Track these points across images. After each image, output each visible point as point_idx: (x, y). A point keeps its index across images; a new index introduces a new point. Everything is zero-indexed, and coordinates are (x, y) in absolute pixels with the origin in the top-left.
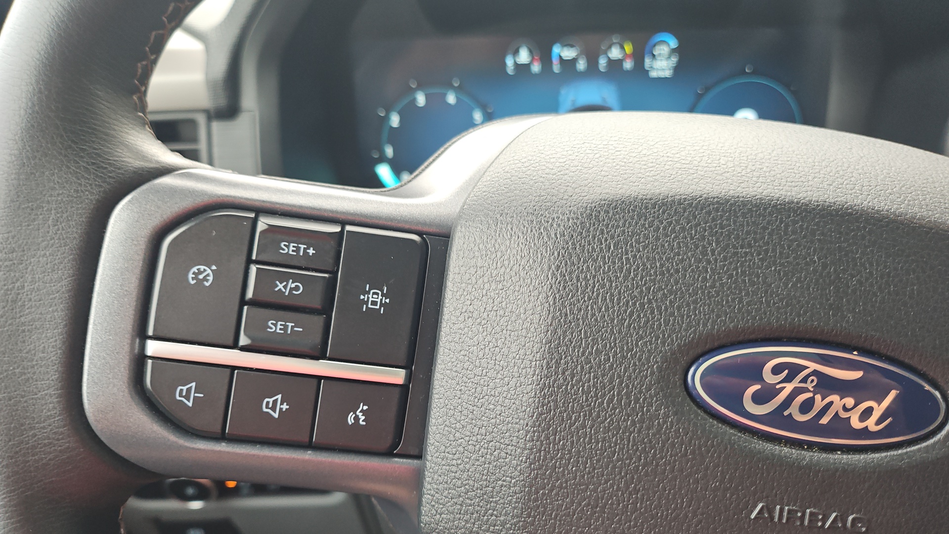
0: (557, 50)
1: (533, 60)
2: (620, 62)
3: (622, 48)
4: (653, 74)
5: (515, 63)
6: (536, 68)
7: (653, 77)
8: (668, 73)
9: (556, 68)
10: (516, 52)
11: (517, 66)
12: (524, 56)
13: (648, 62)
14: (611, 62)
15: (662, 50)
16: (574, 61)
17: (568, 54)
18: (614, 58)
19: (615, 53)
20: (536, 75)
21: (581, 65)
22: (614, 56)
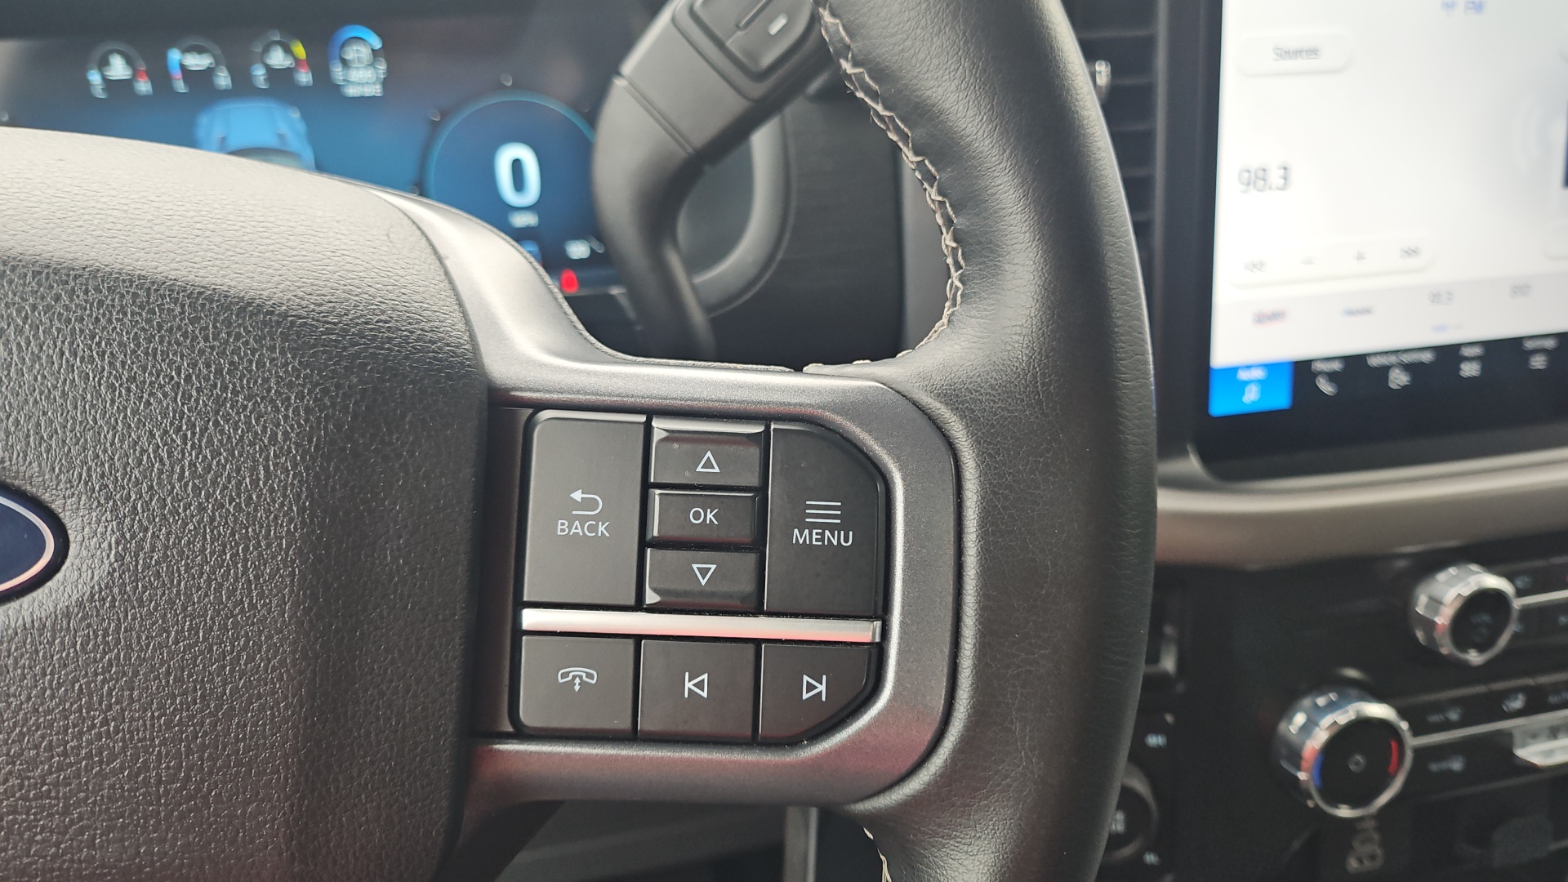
0: (174, 56)
1: (136, 74)
2: (288, 73)
3: (288, 50)
4: (352, 91)
5: (105, 79)
6: (144, 86)
7: (351, 95)
8: (376, 90)
9: (180, 86)
10: (104, 63)
11: (109, 84)
12: (118, 69)
13: (338, 72)
14: (272, 72)
15: (358, 53)
16: (209, 73)
17: (197, 62)
18: (275, 65)
19: (278, 59)
20: (145, 98)
21: (223, 80)
22: (277, 63)
